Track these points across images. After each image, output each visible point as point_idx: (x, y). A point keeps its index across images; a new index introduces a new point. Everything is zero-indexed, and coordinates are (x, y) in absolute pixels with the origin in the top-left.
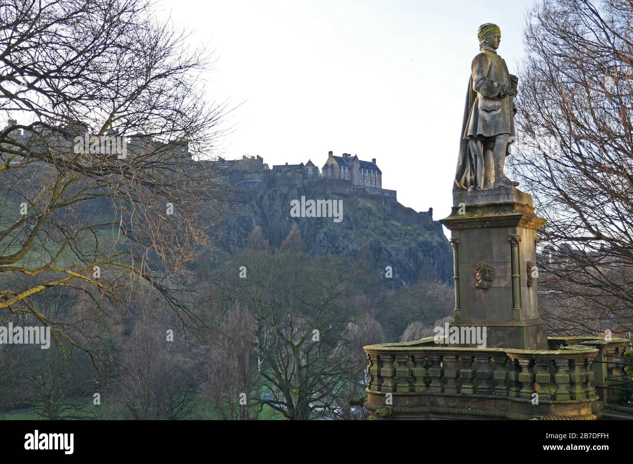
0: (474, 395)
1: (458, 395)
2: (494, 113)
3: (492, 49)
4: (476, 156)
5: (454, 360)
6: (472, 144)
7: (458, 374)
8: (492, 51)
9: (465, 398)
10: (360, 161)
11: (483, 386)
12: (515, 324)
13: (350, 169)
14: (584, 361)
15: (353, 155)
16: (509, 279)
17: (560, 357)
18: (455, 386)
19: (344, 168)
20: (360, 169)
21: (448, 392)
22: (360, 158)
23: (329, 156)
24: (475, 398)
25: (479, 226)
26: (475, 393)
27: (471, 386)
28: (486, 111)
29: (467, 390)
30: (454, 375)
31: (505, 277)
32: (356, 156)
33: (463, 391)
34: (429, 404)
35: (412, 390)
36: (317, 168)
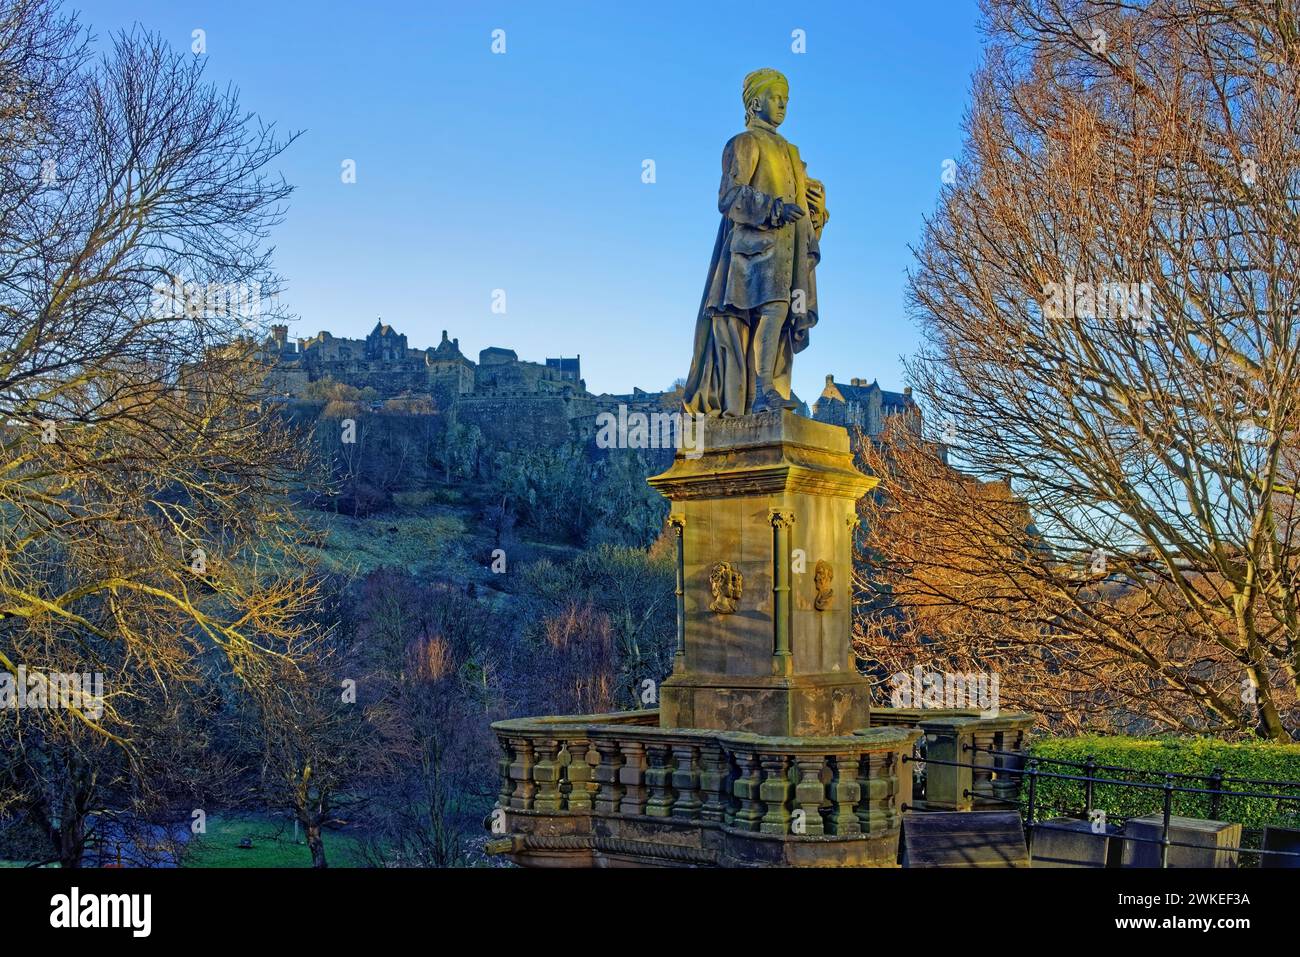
0: (668, 819)
1: (641, 817)
2: (760, 259)
3: (765, 124)
4: (724, 349)
5: (637, 751)
6: (718, 324)
7: (643, 775)
8: (769, 130)
9: (651, 825)
10: (883, 393)
11: (686, 799)
12: (776, 682)
13: (865, 406)
14: (859, 758)
15: (870, 382)
16: (771, 596)
17: (805, 749)
18: (637, 801)
19: (854, 406)
20: (884, 404)
21: (626, 810)
22: (883, 387)
23: (827, 385)
24: (669, 824)
25: (718, 491)
26: (671, 814)
27: (663, 802)
28: (745, 256)
29: (657, 809)
30: (637, 781)
31: (762, 594)
32: (875, 382)
33: (650, 810)
34: (594, 832)
35: (565, 805)
36: (805, 405)
